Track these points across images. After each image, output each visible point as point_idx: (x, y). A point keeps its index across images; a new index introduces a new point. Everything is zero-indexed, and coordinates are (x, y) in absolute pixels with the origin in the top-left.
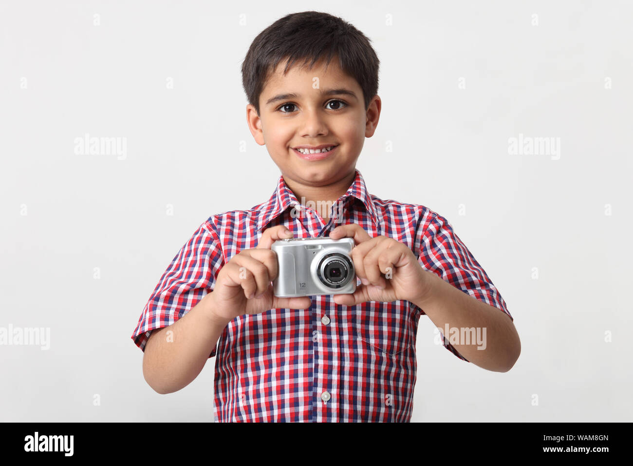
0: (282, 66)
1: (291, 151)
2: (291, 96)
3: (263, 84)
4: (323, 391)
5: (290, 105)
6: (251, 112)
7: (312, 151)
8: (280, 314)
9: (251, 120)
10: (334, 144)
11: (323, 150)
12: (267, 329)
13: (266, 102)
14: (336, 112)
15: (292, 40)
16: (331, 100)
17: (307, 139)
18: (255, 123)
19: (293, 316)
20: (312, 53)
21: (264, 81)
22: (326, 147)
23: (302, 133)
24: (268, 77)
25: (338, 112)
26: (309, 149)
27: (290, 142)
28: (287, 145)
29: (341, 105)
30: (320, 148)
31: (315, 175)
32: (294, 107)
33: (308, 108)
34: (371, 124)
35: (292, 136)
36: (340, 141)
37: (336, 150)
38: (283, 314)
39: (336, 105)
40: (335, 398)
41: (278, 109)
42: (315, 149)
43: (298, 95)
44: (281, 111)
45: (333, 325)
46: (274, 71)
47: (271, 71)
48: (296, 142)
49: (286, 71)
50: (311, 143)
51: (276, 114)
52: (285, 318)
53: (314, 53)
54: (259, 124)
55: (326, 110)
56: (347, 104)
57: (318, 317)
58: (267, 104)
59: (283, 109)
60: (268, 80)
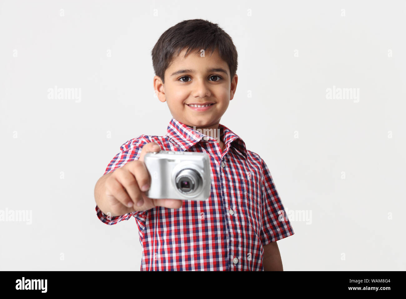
0: (184, 53)
1: (186, 106)
2: (189, 71)
3: (169, 63)
4: (234, 258)
5: (186, 78)
6: (157, 81)
7: (199, 106)
8: (202, 207)
9: (156, 86)
10: (214, 102)
11: (206, 106)
12: (194, 216)
13: (171, 74)
14: (215, 83)
15: (191, 36)
16: (212, 76)
17: (197, 99)
18: (159, 88)
19: (212, 208)
20: (204, 45)
21: (170, 61)
22: (208, 104)
23: (195, 95)
24: (174, 59)
25: (217, 83)
26: (198, 104)
27: (186, 100)
28: (184, 102)
29: (218, 79)
30: (205, 105)
31: (200, 122)
32: (188, 78)
33: (198, 80)
34: (232, 92)
35: (188, 96)
36: (217, 100)
37: (213, 106)
38: (204, 207)
39: (214, 78)
40: (240, 262)
41: (179, 79)
42: (201, 105)
43: (193, 71)
44: (181, 81)
45: (236, 215)
46: (178, 55)
47: (176, 55)
48: (190, 101)
49: (186, 56)
50: (200, 101)
51: (177, 82)
52: (206, 210)
53: (205, 45)
54: (162, 89)
55: (210, 81)
56: (222, 78)
57: (227, 210)
58: (171, 75)
59: (181, 80)
60: (173, 61)
